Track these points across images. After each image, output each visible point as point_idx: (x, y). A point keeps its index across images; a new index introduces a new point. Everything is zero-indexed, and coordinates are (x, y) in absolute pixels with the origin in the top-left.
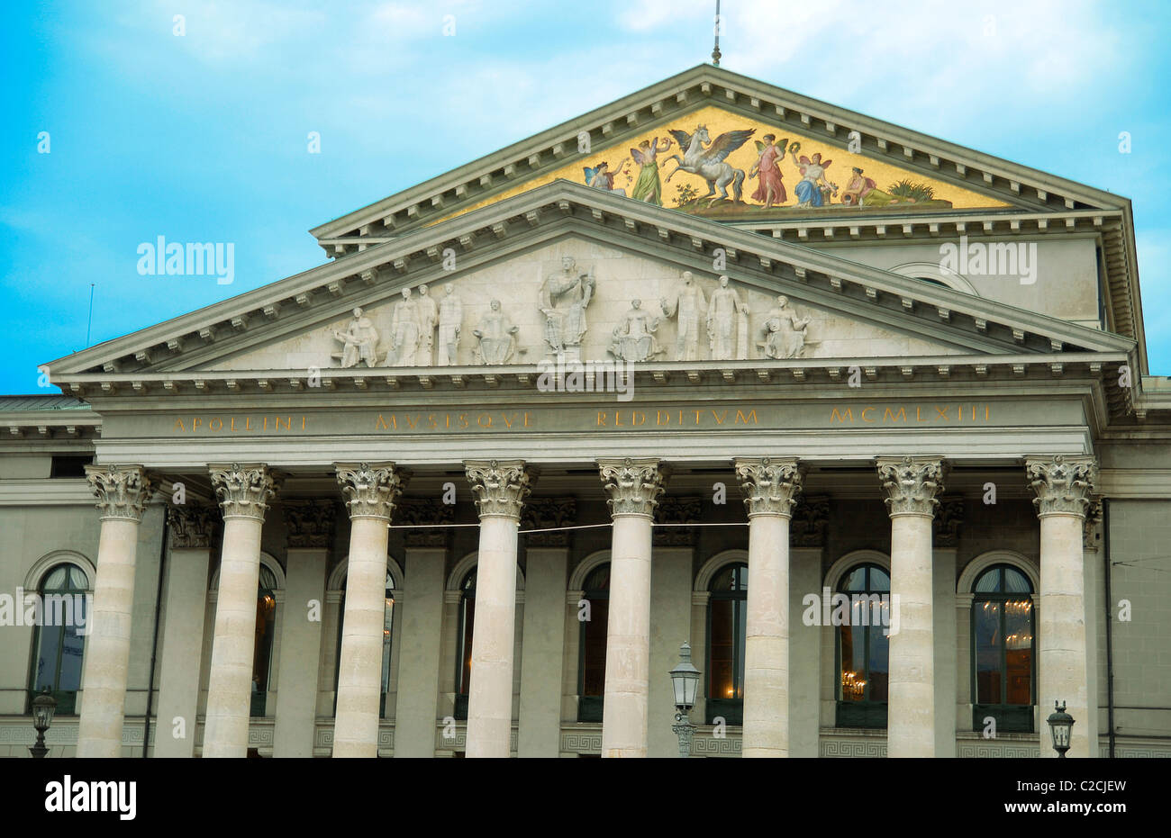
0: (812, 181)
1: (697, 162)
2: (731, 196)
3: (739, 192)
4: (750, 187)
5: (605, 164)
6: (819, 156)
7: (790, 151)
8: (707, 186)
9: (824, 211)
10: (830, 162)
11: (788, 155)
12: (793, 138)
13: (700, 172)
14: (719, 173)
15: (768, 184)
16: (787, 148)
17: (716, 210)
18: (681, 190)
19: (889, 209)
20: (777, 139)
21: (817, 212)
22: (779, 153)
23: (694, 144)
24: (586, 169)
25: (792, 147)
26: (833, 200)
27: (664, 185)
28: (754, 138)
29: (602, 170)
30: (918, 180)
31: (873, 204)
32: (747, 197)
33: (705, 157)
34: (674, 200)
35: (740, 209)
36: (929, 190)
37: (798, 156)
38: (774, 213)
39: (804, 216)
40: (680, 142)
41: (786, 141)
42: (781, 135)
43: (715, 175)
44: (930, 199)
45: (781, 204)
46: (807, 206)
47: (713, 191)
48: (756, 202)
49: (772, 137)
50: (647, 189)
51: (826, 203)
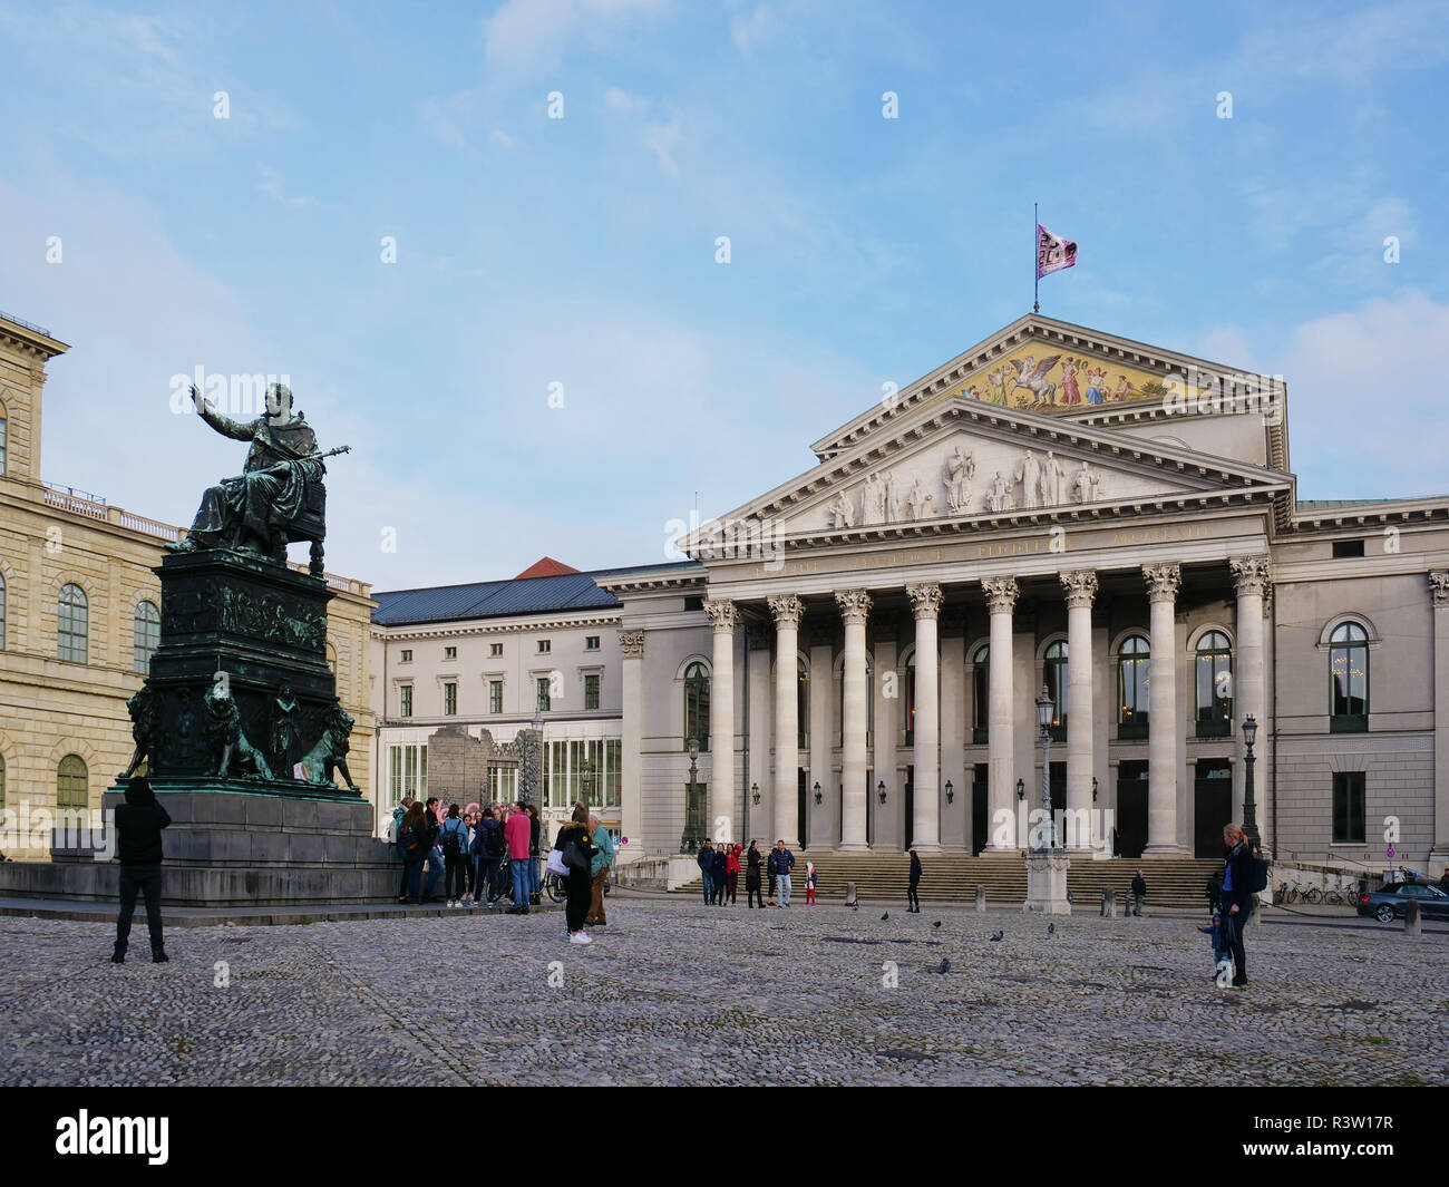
0: (1096, 387)
1: (1028, 380)
2: (1048, 401)
3: (1053, 399)
4: (1059, 394)
5: (974, 387)
6: (1099, 370)
7: (1082, 368)
8: (1034, 396)
9: (1103, 407)
10: (1105, 373)
12: (1083, 359)
13: (1029, 387)
14: (1040, 386)
15: (1069, 392)
17: (1041, 410)
18: (1019, 400)
19: (1141, 402)
20: (1074, 361)
21: (1099, 407)
22: (1076, 370)
23: (1025, 369)
24: (963, 391)
25: (1083, 365)
26: (1108, 398)
27: (1008, 398)
29: (973, 391)
30: (1159, 381)
31: (1132, 399)
32: (1057, 402)
33: (1032, 376)
34: (1016, 405)
35: (1053, 410)
36: (1164, 387)
37: (1087, 370)
39: (1092, 411)
40: (1017, 368)
41: (1079, 361)
42: (1076, 356)
43: (1038, 388)
44: (1166, 393)
45: (1078, 404)
46: (1092, 404)
47: (1037, 399)
48: (1063, 404)
49: (1071, 360)
50: (999, 401)
51: (1104, 401)
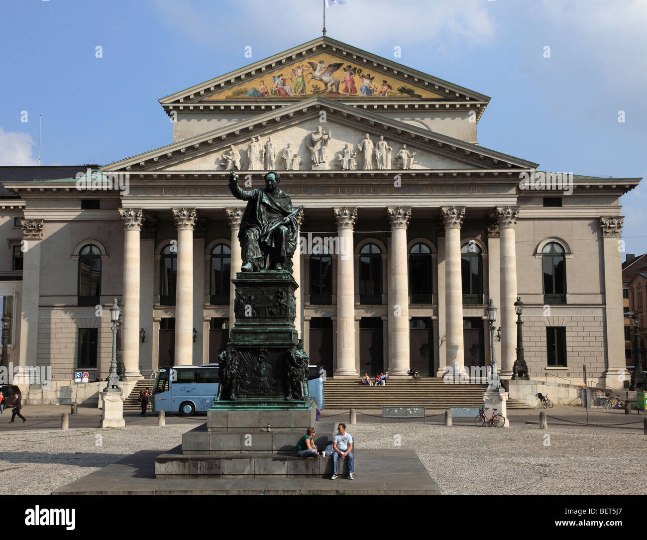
0: (367, 85)
1: (320, 76)
2: (334, 90)
3: (338, 89)
4: (342, 87)
5: (282, 75)
6: (369, 75)
7: (358, 73)
8: (324, 86)
9: (372, 98)
10: (373, 78)
11: (357, 74)
12: (358, 67)
13: (321, 80)
14: (329, 80)
15: (349, 86)
16: (356, 71)
17: (329, 96)
18: (314, 87)
19: (398, 98)
20: (352, 68)
21: (369, 98)
22: (353, 73)
23: (318, 68)
24: (274, 77)
25: (358, 71)
26: (375, 93)
27: (307, 85)
28: (343, 67)
29: (281, 78)
30: (409, 86)
31: (391, 95)
32: (341, 91)
33: (323, 74)
34: (311, 91)
35: (338, 96)
36: (413, 90)
37: (361, 75)
38: (352, 98)
39: (364, 99)
40: (313, 67)
41: (356, 68)
42: (353, 66)
43: (327, 81)
44: (413, 94)
45: (354, 94)
46: (365, 95)
47: (327, 88)
48: (345, 93)
49: (350, 67)
50: (299, 86)
51: (373, 94)
